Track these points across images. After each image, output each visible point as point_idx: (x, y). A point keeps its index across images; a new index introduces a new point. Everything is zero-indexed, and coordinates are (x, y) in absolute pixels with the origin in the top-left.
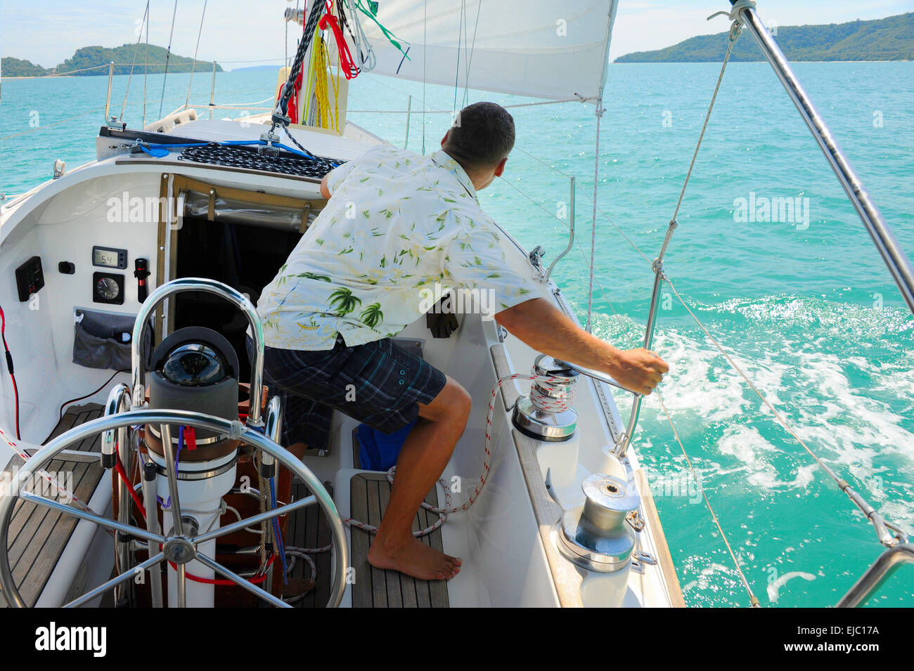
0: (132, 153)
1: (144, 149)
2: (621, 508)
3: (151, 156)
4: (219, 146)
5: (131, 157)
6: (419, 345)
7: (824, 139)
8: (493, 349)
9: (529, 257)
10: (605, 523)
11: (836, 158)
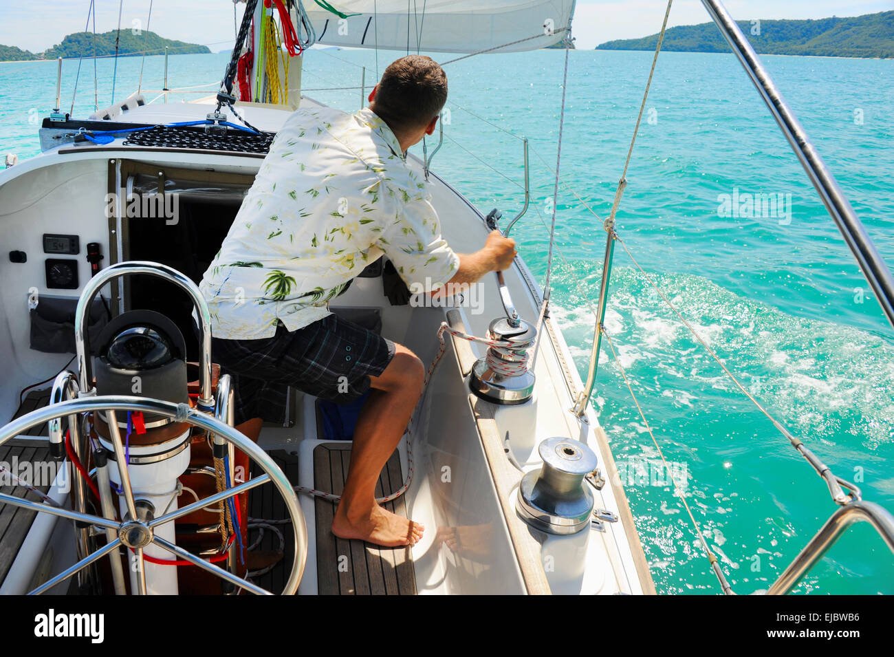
0: (76, 142)
1: (88, 137)
2: (578, 471)
3: (95, 143)
4: (165, 128)
5: (75, 145)
6: (378, 313)
7: (768, 91)
8: (450, 315)
9: (485, 221)
10: (564, 487)
11: (780, 110)
